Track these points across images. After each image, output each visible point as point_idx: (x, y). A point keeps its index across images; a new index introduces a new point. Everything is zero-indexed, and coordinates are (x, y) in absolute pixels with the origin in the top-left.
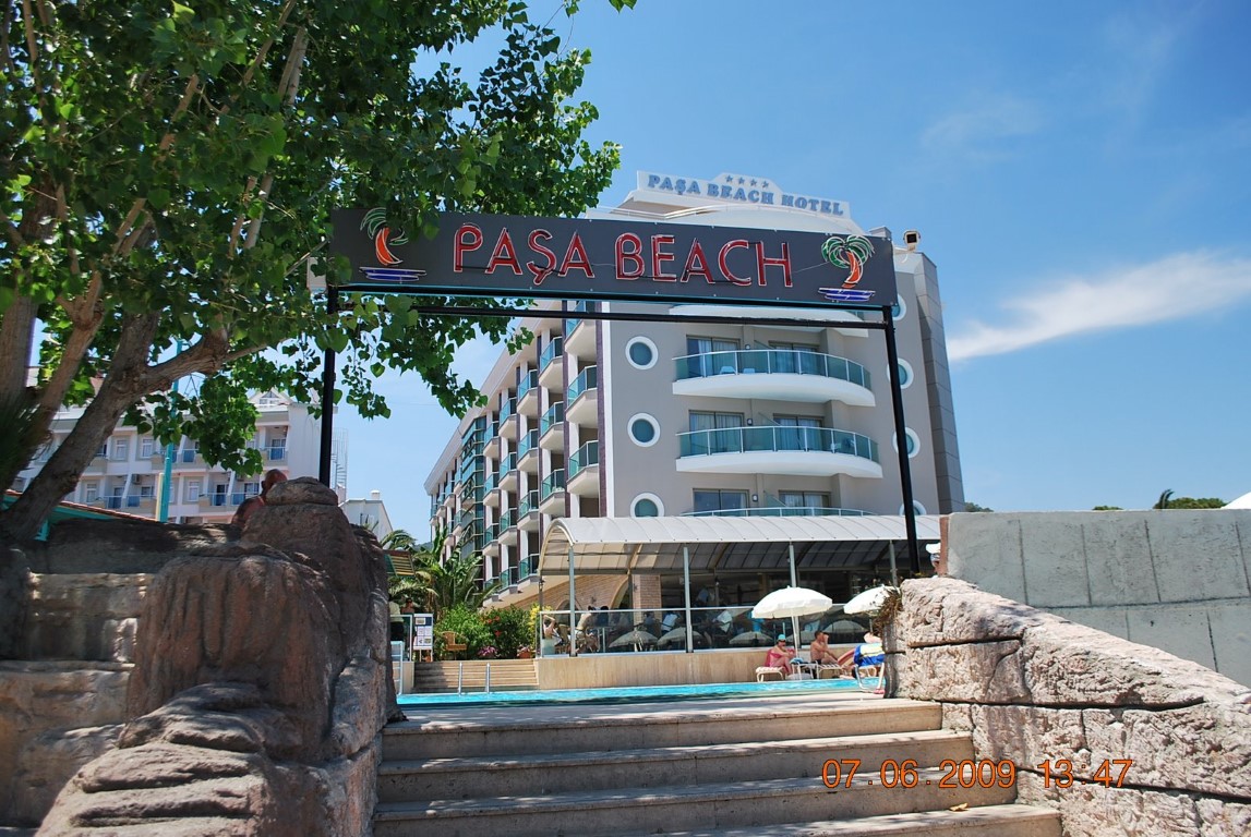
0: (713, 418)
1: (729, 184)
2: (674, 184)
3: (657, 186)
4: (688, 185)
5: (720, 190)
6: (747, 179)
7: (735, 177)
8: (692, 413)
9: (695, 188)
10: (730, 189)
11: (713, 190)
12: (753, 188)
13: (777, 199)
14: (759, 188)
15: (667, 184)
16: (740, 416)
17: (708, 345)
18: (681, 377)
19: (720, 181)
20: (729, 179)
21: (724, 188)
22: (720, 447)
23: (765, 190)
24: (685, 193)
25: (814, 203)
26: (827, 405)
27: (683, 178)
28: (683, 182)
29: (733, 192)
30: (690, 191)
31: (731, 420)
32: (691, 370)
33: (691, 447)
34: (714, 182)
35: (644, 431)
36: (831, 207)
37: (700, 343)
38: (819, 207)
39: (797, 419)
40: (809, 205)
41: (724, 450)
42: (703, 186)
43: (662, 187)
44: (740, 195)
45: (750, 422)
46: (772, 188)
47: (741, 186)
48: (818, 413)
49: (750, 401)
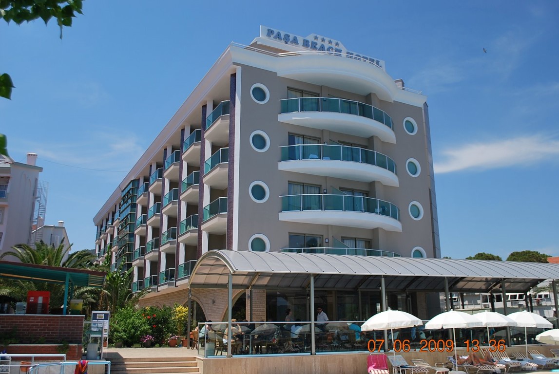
0: (302, 187)
1: (316, 41)
2: (283, 37)
3: (272, 36)
4: (291, 38)
5: (310, 44)
6: (327, 39)
7: (320, 37)
8: (291, 183)
9: (295, 41)
10: (317, 44)
11: (306, 44)
12: (330, 45)
13: (344, 54)
14: (333, 45)
15: (278, 36)
16: (319, 188)
17: (301, 139)
18: (284, 159)
19: (310, 38)
20: (316, 38)
21: (313, 43)
22: (307, 207)
23: (337, 47)
24: (289, 43)
26: (372, 184)
27: (288, 34)
28: (289, 36)
29: (318, 46)
30: (292, 42)
31: (313, 190)
32: (291, 155)
33: (288, 206)
34: (307, 38)
35: (259, 192)
37: (296, 137)
39: (353, 191)
41: (309, 208)
42: (300, 40)
43: (275, 37)
44: (322, 48)
45: (325, 191)
46: (341, 47)
47: (323, 43)
48: (366, 188)
49: (326, 178)
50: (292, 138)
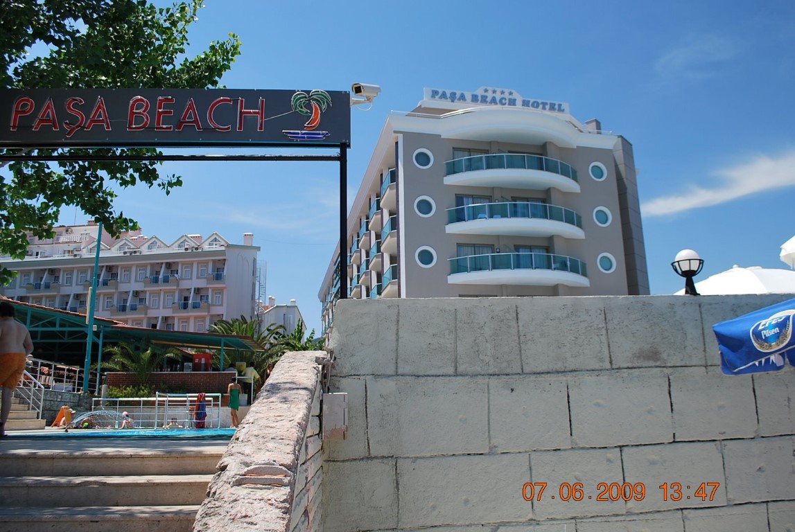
0: (473, 249)
1: (486, 94)
2: (448, 95)
3: (437, 97)
4: (458, 96)
5: (480, 98)
6: (499, 90)
7: (490, 89)
8: (459, 245)
9: (462, 97)
10: (486, 97)
11: (475, 99)
12: (503, 96)
13: (519, 102)
14: (506, 95)
15: (444, 96)
16: (491, 247)
17: (470, 200)
18: (451, 221)
19: (480, 92)
20: (486, 91)
21: (482, 97)
22: (478, 266)
23: (511, 97)
24: (456, 101)
25: (544, 104)
26: (551, 239)
27: (455, 91)
28: (455, 94)
29: (489, 99)
30: (459, 99)
31: (485, 249)
32: (459, 217)
33: (458, 268)
34: (475, 93)
35: (426, 257)
36: (556, 107)
37: (464, 199)
38: (548, 107)
39: (530, 248)
40: (541, 106)
41: (480, 269)
42: (468, 96)
43: (440, 98)
44: (494, 101)
45: (498, 250)
46: (516, 96)
47: (494, 95)
48: (545, 244)
49: (498, 237)
50: (460, 199)
